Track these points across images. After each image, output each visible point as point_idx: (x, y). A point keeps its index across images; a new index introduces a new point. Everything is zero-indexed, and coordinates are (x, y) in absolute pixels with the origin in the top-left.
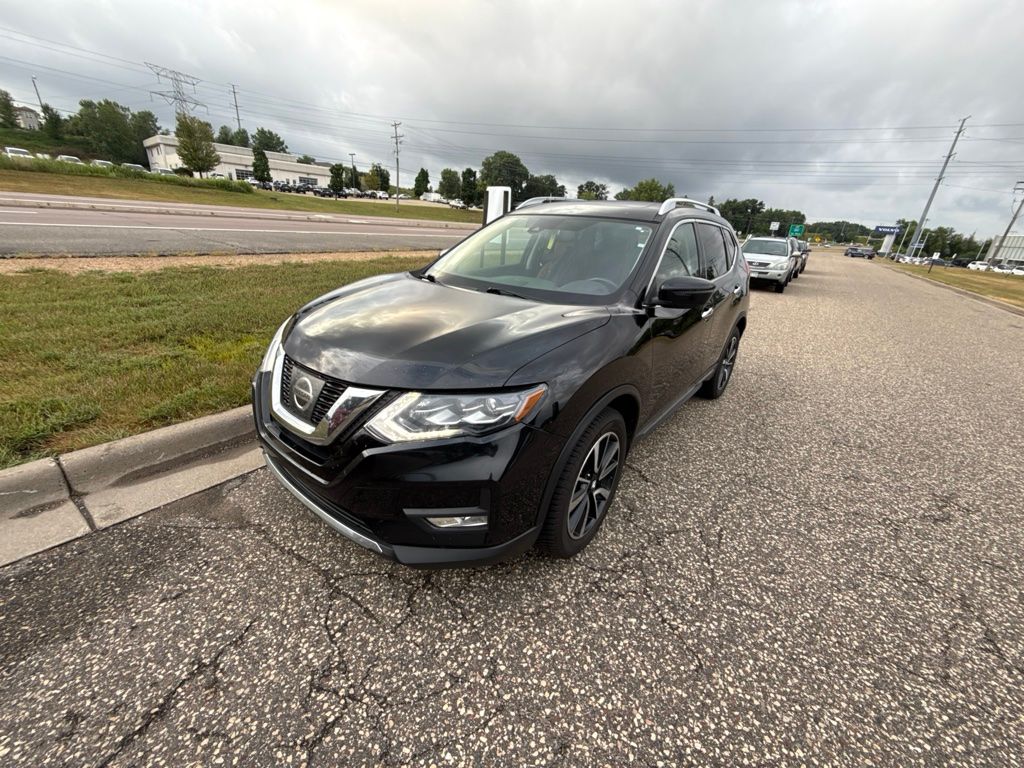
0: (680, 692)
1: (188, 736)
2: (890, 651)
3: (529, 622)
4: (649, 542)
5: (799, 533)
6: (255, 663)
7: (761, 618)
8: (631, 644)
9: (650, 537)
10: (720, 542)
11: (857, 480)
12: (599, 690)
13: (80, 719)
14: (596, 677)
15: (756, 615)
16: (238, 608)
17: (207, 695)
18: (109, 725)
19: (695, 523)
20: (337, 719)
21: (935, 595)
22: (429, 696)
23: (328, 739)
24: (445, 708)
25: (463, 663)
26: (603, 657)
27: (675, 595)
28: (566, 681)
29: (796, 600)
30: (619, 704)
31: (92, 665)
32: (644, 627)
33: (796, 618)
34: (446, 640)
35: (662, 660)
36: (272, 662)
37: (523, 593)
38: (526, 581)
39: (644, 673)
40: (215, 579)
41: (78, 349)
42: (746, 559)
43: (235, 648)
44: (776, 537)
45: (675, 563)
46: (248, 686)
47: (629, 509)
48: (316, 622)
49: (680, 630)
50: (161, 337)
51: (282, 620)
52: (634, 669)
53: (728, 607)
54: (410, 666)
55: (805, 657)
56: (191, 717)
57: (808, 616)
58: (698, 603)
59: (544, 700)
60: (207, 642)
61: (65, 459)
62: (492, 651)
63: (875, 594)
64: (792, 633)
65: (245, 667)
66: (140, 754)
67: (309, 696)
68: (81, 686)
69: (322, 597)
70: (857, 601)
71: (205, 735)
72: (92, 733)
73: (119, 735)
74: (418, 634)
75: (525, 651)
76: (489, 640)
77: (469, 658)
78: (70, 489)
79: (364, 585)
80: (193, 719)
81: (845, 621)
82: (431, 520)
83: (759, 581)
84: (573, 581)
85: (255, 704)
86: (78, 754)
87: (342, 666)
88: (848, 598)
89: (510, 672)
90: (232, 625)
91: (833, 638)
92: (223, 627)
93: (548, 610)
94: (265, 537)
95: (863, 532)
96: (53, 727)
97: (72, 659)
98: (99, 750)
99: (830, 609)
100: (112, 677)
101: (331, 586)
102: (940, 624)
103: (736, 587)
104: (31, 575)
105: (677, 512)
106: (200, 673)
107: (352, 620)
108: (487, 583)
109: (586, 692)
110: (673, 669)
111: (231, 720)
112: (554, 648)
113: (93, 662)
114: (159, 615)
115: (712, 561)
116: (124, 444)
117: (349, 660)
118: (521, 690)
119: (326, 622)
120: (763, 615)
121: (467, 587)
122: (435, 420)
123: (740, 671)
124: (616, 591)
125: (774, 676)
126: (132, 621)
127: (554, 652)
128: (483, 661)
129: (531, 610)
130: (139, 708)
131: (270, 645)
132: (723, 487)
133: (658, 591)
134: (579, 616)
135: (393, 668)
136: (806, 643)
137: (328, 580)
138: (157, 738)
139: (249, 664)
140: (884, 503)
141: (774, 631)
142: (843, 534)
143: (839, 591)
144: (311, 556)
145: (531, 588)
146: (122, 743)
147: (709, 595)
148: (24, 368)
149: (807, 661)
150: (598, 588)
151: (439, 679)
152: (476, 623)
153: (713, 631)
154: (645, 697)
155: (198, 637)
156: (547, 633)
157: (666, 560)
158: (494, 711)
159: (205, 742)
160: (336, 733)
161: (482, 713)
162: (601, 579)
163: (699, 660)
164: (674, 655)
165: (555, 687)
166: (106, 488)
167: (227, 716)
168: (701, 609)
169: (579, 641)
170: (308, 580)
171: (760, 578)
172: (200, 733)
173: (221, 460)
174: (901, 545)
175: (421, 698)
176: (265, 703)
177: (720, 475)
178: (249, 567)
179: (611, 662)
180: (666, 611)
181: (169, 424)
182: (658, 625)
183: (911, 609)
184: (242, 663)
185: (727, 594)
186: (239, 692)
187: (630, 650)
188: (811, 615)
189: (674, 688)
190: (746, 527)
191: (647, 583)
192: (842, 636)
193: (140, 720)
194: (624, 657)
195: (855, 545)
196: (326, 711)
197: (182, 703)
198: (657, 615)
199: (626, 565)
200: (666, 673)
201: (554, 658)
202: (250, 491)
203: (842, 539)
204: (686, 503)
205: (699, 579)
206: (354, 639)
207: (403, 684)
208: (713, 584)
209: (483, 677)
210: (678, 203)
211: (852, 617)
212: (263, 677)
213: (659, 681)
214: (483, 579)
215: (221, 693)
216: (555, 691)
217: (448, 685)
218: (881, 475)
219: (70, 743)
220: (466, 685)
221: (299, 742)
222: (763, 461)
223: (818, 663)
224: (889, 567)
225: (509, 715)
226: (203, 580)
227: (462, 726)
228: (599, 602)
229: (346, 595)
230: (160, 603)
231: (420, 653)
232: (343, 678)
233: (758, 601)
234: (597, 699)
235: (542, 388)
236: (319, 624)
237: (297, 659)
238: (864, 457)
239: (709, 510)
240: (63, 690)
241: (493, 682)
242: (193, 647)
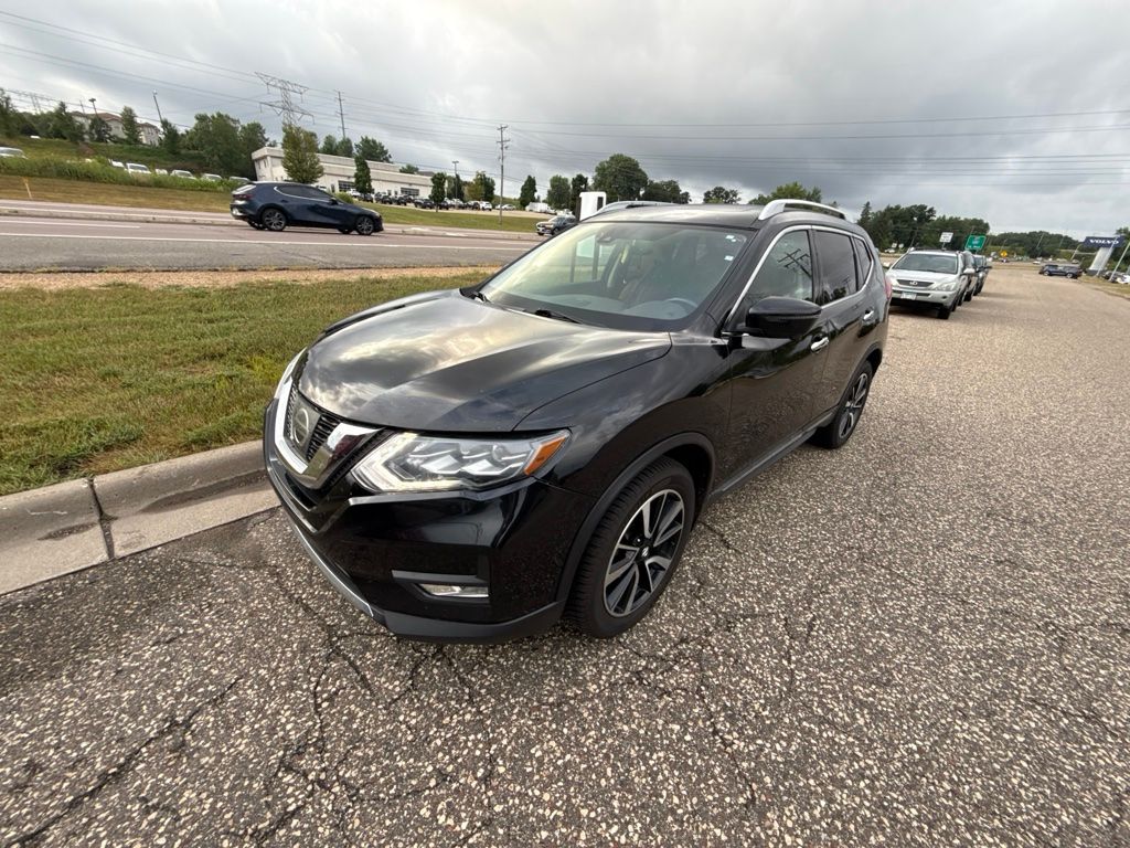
0: (718, 832)
1: (137, 806)
2: (1028, 814)
3: (547, 714)
4: (716, 626)
5: (920, 632)
6: (229, 727)
7: (847, 743)
8: (667, 759)
9: (718, 619)
10: (809, 635)
11: (1014, 566)
12: (613, 816)
13: (38, 770)
14: (613, 797)
15: (841, 738)
16: (229, 660)
17: (170, 760)
18: (64, 781)
19: (780, 606)
20: (298, 808)
21: (1110, 739)
22: (408, 794)
23: (282, 832)
24: (423, 812)
25: (457, 758)
26: (628, 771)
27: (736, 700)
28: (575, 797)
29: (901, 724)
30: (636, 838)
31: (67, 710)
32: (688, 738)
33: (896, 748)
34: (443, 726)
35: (702, 786)
36: (246, 729)
37: (546, 676)
38: (553, 662)
39: (676, 800)
40: (214, 624)
41: (138, 366)
42: (841, 660)
43: (213, 708)
44: (888, 635)
45: (744, 656)
46: (215, 754)
47: (699, 582)
48: (305, 687)
49: (735, 747)
50: (221, 356)
51: (270, 680)
52: (664, 793)
53: (805, 723)
54: (395, 753)
55: (901, 806)
56: (147, 783)
57: (915, 747)
58: (766, 713)
59: (542, 819)
60: (186, 696)
61: (101, 481)
62: (494, 747)
63: (1017, 728)
64: (887, 770)
65: (217, 731)
66: (85, 820)
67: (276, 775)
68: (49, 732)
69: (319, 657)
70: (989, 735)
71: (155, 807)
72: (45, 788)
73: (70, 795)
74: (413, 714)
75: (533, 751)
76: (493, 732)
77: (465, 752)
78: (101, 512)
79: (367, 647)
80: (148, 787)
81: (967, 762)
82: (424, 586)
83: (853, 692)
84: (611, 668)
85: (216, 777)
86: (24, 811)
87: (320, 743)
88: (978, 729)
89: (509, 777)
90: (216, 680)
91: (945, 784)
92: (207, 681)
93: (572, 702)
94: (277, 581)
95: (1013, 638)
96: (10, 776)
97: (50, 700)
98: (46, 808)
99: (948, 741)
100: (82, 726)
101: (332, 644)
102: (1111, 783)
103: (821, 697)
104: (38, 602)
105: (760, 590)
106: (170, 732)
107: (345, 688)
108: (507, 660)
109: (597, 816)
110: (715, 799)
111: (186, 794)
112: (569, 752)
113: (70, 706)
114: (147, 660)
115: (793, 658)
116: (158, 468)
117: (330, 737)
118: (517, 801)
119: (315, 688)
120: (851, 739)
121: (482, 662)
122: (432, 467)
123: (806, 814)
124: (662, 686)
125: (852, 827)
126: (119, 664)
127: (568, 757)
128: (480, 758)
129: (551, 700)
130: (98, 765)
131: (249, 709)
132: (826, 563)
133: (716, 692)
134: (609, 714)
135: (376, 754)
136: (906, 786)
137: (330, 637)
138: (106, 803)
139: (222, 728)
140: (1049, 601)
141: (862, 764)
142: (983, 638)
143: (965, 717)
144: (319, 608)
145: (557, 672)
146: (72, 805)
147: (782, 704)
148: (83, 384)
149: (903, 813)
150: (640, 679)
151: (424, 774)
152: (483, 708)
153: (778, 753)
154: (671, 833)
155: (179, 690)
156: (565, 731)
157: (733, 651)
158: (479, 824)
159: (153, 816)
160: (292, 825)
161: (464, 825)
162: (646, 668)
163: (752, 791)
164: (720, 780)
165: (558, 804)
166: (136, 514)
167: (184, 787)
168: (768, 722)
169: (602, 747)
170: (310, 635)
171: (855, 688)
172: (150, 804)
173: (254, 490)
174: (1066, 661)
175: (397, 796)
176: (227, 777)
177: (825, 546)
178: (251, 615)
179: (636, 780)
180: (722, 719)
181: (209, 449)
182: (706, 737)
183: (1069, 755)
184: (216, 727)
185: (807, 706)
186: (203, 761)
187: (664, 766)
188: (919, 748)
189: (712, 826)
190: (848, 617)
191: (703, 680)
192: (958, 784)
193: (95, 781)
194: (653, 775)
195: (998, 655)
196: (289, 797)
197: (142, 766)
198: (708, 723)
199: (680, 653)
200: (705, 804)
201: (566, 765)
202: (275, 526)
203: (981, 645)
204: (773, 580)
205: (773, 681)
206: (340, 712)
207: (382, 775)
208: (789, 690)
209: (476, 779)
210: (787, 205)
211: (979, 757)
212: (232, 746)
213: (694, 813)
214: (504, 654)
215: (185, 760)
216: (559, 809)
217: (433, 783)
218: (1051, 561)
219: (21, 796)
220: (454, 785)
221: (250, 831)
222: (887, 532)
223: (918, 817)
224: (1045, 692)
225: (496, 833)
226: (201, 625)
227: (437, 839)
228: (637, 698)
229: (345, 658)
230: (154, 645)
231: (410, 738)
232: (317, 758)
233: (847, 719)
234: (609, 826)
235: (564, 435)
236: (308, 689)
237: (274, 728)
238: (1030, 536)
239: (802, 591)
240: (32, 735)
241: (487, 786)
242: (171, 700)
